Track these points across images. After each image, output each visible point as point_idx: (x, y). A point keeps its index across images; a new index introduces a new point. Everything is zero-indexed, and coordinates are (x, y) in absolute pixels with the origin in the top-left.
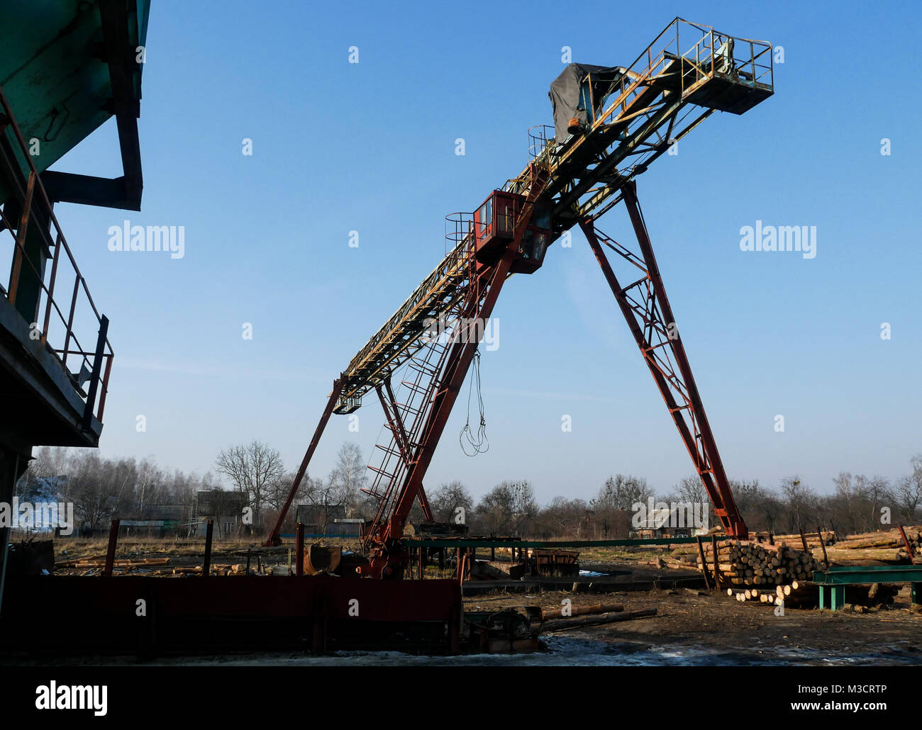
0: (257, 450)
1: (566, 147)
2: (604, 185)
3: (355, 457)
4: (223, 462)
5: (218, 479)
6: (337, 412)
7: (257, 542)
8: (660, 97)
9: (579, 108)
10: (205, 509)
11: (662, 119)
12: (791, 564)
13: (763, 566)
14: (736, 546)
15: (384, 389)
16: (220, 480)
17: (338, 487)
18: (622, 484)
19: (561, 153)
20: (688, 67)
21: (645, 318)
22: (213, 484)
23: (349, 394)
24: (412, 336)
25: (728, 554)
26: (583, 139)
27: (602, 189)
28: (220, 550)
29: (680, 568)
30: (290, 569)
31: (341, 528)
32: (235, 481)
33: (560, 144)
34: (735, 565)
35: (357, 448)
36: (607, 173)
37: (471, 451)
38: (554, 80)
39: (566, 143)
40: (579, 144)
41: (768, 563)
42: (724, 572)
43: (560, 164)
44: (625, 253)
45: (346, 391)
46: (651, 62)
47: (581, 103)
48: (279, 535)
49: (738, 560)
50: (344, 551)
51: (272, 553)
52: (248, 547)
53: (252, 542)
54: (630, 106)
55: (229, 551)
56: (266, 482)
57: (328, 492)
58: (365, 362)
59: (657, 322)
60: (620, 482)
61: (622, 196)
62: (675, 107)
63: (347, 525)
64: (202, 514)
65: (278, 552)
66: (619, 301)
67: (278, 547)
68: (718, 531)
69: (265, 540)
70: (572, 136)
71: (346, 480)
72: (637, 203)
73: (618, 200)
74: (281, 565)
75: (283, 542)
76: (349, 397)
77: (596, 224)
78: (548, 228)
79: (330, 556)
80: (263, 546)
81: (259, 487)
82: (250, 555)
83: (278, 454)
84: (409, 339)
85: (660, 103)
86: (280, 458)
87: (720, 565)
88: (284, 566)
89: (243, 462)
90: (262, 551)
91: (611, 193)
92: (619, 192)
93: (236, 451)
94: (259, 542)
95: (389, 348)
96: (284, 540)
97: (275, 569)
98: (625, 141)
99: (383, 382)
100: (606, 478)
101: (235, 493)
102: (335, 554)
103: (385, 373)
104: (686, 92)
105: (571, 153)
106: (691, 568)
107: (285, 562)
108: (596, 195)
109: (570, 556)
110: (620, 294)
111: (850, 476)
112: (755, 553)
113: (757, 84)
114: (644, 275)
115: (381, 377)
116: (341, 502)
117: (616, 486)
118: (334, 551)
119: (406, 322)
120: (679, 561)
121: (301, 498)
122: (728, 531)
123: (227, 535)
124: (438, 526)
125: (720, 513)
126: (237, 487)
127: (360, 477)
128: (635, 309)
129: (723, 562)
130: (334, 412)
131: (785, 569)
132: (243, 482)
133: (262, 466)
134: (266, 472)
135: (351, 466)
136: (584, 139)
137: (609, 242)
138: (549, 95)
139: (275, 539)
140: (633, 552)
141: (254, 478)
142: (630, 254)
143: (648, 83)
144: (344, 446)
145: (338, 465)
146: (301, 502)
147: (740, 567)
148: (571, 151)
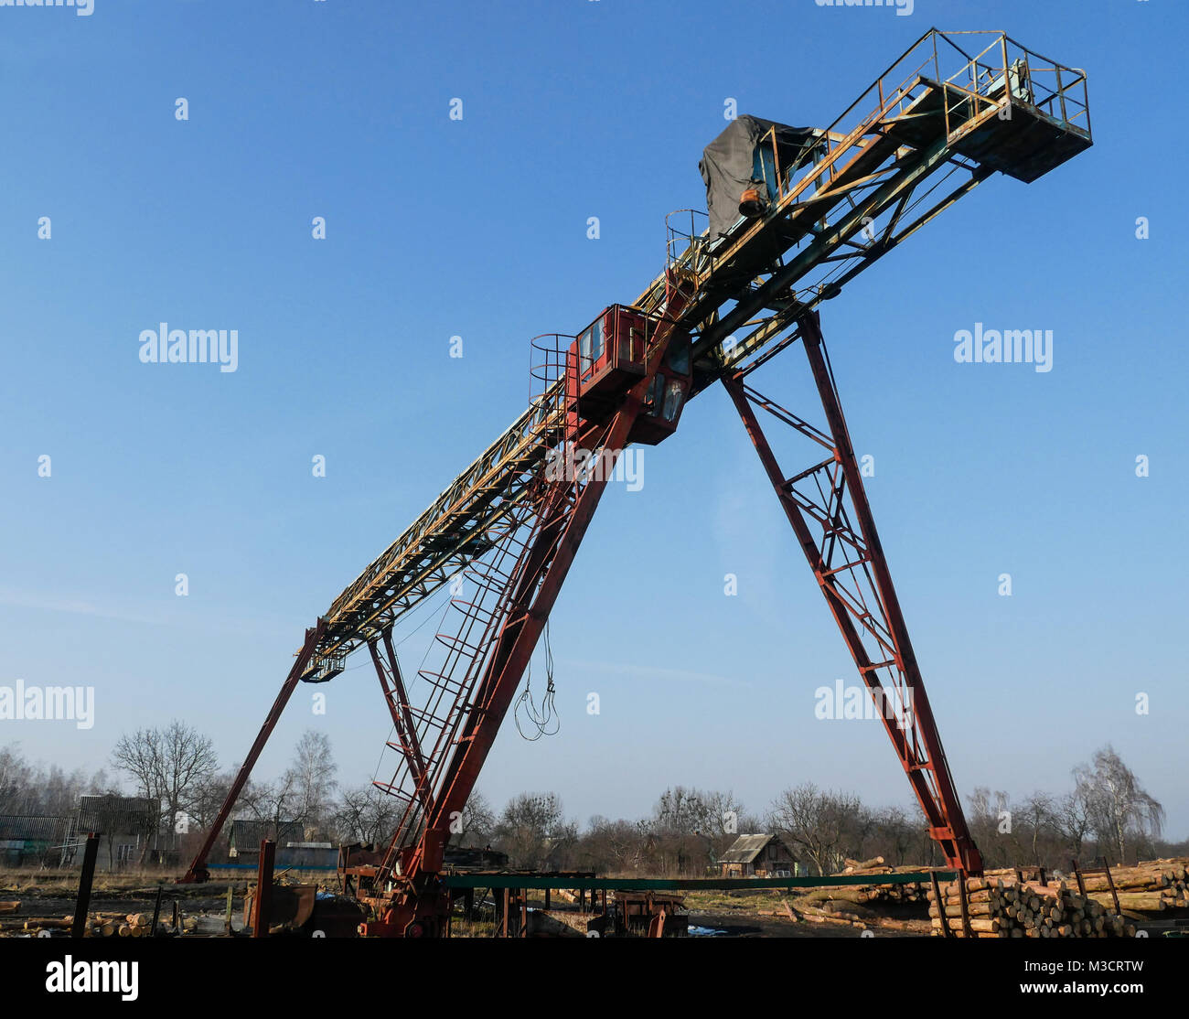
0: (178, 735)
1: (730, 241)
2: (772, 313)
3: (320, 751)
4: (125, 753)
5: (114, 781)
6: (306, 679)
7: (170, 875)
8: (891, 160)
9: (755, 180)
10: (91, 823)
11: (889, 198)
12: (1076, 918)
13: (1038, 922)
14: (997, 888)
15: (381, 645)
16: (118, 783)
17: (295, 795)
18: (683, 799)
19: (718, 253)
20: (954, 97)
21: (825, 524)
22: (105, 788)
23: (327, 652)
24: (434, 560)
25: (986, 901)
26: (759, 226)
27: (767, 322)
28: (109, 888)
29: (826, 922)
30: (228, 924)
31: (296, 857)
32: (140, 782)
33: (721, 235)
34: (997, 920)
35: (324, 739)
36: (778, 295)
37: (531, 731)
38: (710, 142)
39: (729, 234)
40: (753, 234)
41: (1045, 917)
42: (977, 932)
43: (715, 269)
44: (797, 423)
45: (323, 646)
46: (884, 101)
47: (757, 172)
48: (206, 866)
49: (1000, 913)
50: (320, 892)
51: (193, 894)
52: (155, 883)
53: (162, 875)
54: (842, 173)
55: (125, 889)
56: (188, 785)
57: (282, 800)
58: (358, 601)
59: (844, 529)
60: (680, 797)
61: (798, 333)
62: (916, 173)
63: (306, 852)
64: (83, 830)
65: (204, 893)
66: (782, 497)
67: (204, 884)
68: (879, 865)
69: (183, 872)
70: (743, 218)
71: (306, 785)
72: (821, 345)
73: (791, 340)
74: (210, 916)
75: (211, 877)
76: (326, 657)
77: (746, 381)
78: (687, 373)
79: (298, 900)
80: (178, 882)
81: (177, 791)
82: (160, 898)
83: (209, 743)
84: (429, 566)
85: (892, 167)
86: (211, 749)
87: (972, 921)
88: (215, 917)
89: (155, 753)
90: (177, 891)
91: (781, 328)
92: (794, 326)
93: (145, 737)
94: (172, 876)
95: (397, 577)
96: (213, 874)
97: (200, 922)
98: (822, 237)
99: (380, 633)
100: (662, 791)
101: (140, 800)
102: (304, 897)
103: (385, 621)
104: (954, 136)
105: (736, 250)
106: (841, 921)
107: (219, 909)
108: (754, 334)
109: (675, 903)
110: (784, 489)
111: (988, 792)
112: (1026, 900)
113: (1070, 127)
114: (830, 454)
115: (379, 627)
116: (300, 816)
117: (674, 801)
118: (303, 893)
119: (427, 538)
120: (822, 911)
121: (238, 810)
122: (953, 862)
123: (122, 863)
124: (463, 854)
125: (943, 833)
126: (142, 791)
127: (326, 781)
128: (808, 509)
129: (979, 916)
130: (302, 679)
131: (1069, 926)
132: (152, 784)
133: (183, 760)
134: (189, 769)
135: (314, 765)
136: (762, 226)
137: (770, 406)
138: (700, 166)
139: (199, 872)
140: (738, 897)
141: (170, 778)
142: (804, 424)
143: (881, 130)
144: (305, 736)
145: (296, 763)
146: (239, 816)
147: (1004, 924)
148: (736, 248)
